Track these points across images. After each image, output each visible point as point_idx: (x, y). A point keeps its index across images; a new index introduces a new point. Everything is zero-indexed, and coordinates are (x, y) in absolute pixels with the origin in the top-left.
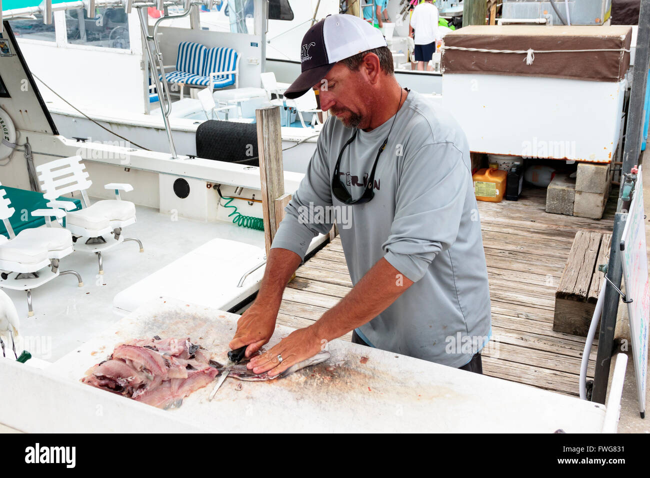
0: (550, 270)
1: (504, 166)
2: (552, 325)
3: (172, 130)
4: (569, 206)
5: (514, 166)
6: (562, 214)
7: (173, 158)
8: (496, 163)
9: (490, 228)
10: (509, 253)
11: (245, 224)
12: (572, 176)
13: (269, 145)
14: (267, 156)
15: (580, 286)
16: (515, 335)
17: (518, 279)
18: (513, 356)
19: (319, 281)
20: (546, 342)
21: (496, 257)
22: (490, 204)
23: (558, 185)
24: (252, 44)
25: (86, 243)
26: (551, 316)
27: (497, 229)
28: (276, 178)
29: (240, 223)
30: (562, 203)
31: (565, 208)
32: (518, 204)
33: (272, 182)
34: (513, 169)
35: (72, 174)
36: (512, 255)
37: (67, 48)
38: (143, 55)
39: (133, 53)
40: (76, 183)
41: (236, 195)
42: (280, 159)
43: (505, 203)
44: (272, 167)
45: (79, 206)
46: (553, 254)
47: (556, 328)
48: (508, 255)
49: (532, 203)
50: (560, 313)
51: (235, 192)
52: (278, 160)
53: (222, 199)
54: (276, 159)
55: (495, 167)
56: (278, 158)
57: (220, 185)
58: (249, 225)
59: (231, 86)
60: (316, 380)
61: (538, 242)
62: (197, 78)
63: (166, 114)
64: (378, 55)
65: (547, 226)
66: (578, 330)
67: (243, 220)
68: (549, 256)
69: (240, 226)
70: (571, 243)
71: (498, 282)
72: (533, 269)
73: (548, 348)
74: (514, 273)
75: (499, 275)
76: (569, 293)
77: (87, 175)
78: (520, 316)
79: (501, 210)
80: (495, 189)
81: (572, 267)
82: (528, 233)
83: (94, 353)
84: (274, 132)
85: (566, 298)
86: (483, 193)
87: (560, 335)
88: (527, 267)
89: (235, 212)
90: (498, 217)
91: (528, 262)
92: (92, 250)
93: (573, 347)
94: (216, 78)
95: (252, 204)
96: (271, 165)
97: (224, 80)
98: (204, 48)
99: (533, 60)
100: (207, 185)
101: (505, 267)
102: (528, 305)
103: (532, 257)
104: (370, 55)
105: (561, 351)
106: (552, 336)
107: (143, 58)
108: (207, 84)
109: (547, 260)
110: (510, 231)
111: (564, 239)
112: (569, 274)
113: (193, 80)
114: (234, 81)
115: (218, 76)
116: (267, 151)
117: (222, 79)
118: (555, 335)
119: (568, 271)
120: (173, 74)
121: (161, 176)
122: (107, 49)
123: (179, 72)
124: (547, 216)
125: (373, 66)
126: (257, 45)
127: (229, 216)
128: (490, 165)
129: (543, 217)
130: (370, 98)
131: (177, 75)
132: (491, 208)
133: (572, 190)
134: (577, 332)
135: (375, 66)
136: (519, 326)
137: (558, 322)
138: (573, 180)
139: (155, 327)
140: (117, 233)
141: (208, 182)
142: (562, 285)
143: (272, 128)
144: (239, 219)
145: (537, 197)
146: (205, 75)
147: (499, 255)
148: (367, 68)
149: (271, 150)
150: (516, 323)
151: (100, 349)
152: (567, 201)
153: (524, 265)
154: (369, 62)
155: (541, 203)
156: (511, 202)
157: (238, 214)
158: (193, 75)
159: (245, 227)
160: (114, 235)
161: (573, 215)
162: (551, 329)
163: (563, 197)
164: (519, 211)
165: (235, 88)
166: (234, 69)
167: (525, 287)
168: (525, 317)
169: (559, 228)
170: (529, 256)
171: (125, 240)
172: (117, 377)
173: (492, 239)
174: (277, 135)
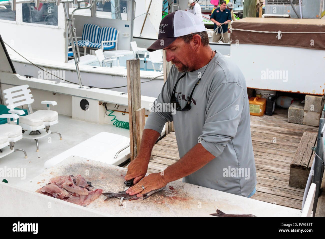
0: (289, 154)
1: (265, 96)
2: (288, 183)
3: (80, 71)
4: (301, 119)
5: (270, 96)
6: (297, 123)
7: (80, 88)
8: (260, 94)
9: (256, 130)
10: (266, 144)
11: (120, 125)
12: (302, 102)
13: (133, 80)
14: (132, 86)
15: (304, 161)
16: (268, 188)
17: (270, 158)
18: (266, 199)
19: (159, 157)
20: (284, 192)
21: (259, 146)
22: (257, 117)
23: (294, 107)
24: (126, 26)
25: (30, 134)
26: (288, 178)
27: (259, 131)
28: (137, 98)
29: (117, 125)
30: (297, 117)
31: (299, 120)
32: (272, 117)
33: (134, 101)
34: (269, 97)
35: (23, 95)
36: (267, 145)
37: (22, 25)
38: (65, 29)
39: (60, 28)
40: (25, 100)
41: (115, 109)
42: (139, 88)
43: (265, 117)
44: (135, 92)
45: (27, 113)
46: (291, 145)
47: (291, 185)
48: (266, 145)
49: (280, 117)
50: (293, 176)
51: (115, 107)
52: (138, 89)
53: (107, 111)
54: (137, 88)
55: (259, 96)
56: (138, 87)
57: (106, 103)
58: (122, 126)
59: (113, 49)
60: (156, 198)
61: (283, 138)
62: (94, 44)
63: (77, 62)
64: (200, 36)
65: (288, 130)
66: (303, 186)
67: (119, 123)
68: (288, 145)
69: (117, 126)
70: (300, 139)
71: (259, 159)
72: (279, 153)
73: (286, 195)
74: (269, 155)
75: (260, 155)
76: (298, 165)
77: (31, 95)
78: (271, 178)
79: (262, 121)
80: (259, 109)
81: (300, 151)
82: (277, 133)
83: (39, 183)
84: (136, 73)
85: (296, 167)
86: (252, 111)
87: (293, 188)
88: (276, 152)
89: (114, 119)
90: (261, 124)
91: (276, 149)
92: (33, 138)
93: (300, 195)
94: (105, 44)
95: (124, 115)
96: (134, 91)
97: (109, 45)
98: (98, 27)
99: (281, 37)
100: (99, 103)
101: (263, 151)
102: (275, 172)
103: (279, 146)
104: (197, 35)
105: (293, 197)
106: (288, 189)
107: (65, 31)
108: (100, 47)
109: (287, 148)
110: (267, 132)
111: (297, 137)
112: (298, 155)
113: (91, 45)
114: (115, 46)
115: (106, 43)
116: (132, 83)
117: (108, 45)
118: (290, 188)
119: (298, 154)
120: (80, 41)
121: (73, 97)
122: (45, 25)
123: (84, 41)
124: (289, 125)
125: (198, 41)
126: (128, 26)
127: (111, 121)
128: (257, 95)
129: (286, 125)
130: (194, 58)
131: (82, 42)
132: (257, 119)
133: (303, 110)
134: (302, 187)
135: (199, 42)
136: (270, 183)
137: (291, 181)
138: (303, 105)
139: (71, 171)
140: (47, 129)
141: (99, 101)
142: (294, 160)
143: (135, 71)
144: (117, 123)
145: (283, 114)
146: (99, 43)
147: (261, 145)
148: (194, 42)
149: (134, 83)
150: (269, 181)
151: (42, 181)
152: (299, 116)
153: (274, 150)
154: (195, 39)
155: (285, 117)
156: (268, 116)
157: (116, 120)
158: (92, 42)
159: (120, 127)
160: (45, 130)
161: (303, 124)
162: (288, 185)
163: (297, 114)
164: (273, 121)
165: (115, 50)
166: (115, 39)
167: (275, 162)
168: (273, 178)
169: (294, 131)
170: (278, 146)
171: (52, 133)
172: (53, 193)
173: (257, 136)
174: (138, 75)
